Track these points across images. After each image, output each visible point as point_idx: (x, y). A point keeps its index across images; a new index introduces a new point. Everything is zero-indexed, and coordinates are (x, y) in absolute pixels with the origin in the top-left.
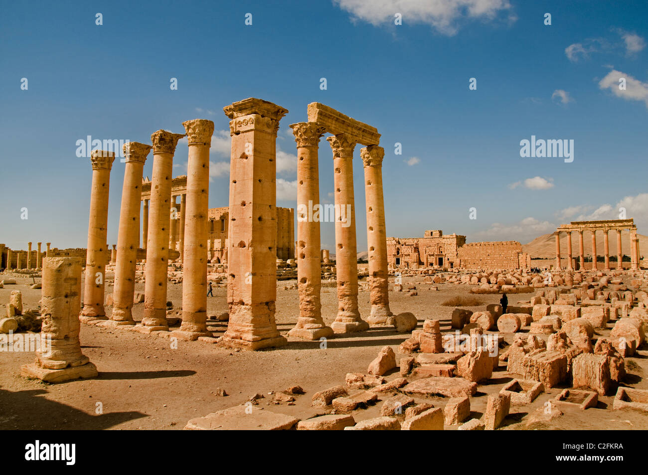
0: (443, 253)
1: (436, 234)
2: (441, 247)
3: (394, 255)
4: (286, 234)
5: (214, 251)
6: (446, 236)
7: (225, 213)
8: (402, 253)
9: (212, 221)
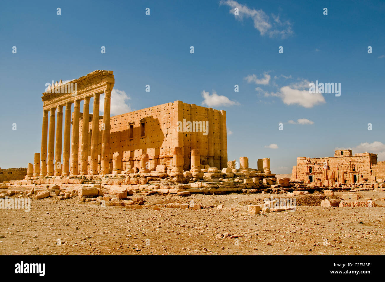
0: (356, 171)
1: (346, 153)
2: (353, 165)
3: (307, 173)
5: (134, 161)
6: (357, 155)
7: (146, 116)
8: (315, 171)
9: (131, 127)
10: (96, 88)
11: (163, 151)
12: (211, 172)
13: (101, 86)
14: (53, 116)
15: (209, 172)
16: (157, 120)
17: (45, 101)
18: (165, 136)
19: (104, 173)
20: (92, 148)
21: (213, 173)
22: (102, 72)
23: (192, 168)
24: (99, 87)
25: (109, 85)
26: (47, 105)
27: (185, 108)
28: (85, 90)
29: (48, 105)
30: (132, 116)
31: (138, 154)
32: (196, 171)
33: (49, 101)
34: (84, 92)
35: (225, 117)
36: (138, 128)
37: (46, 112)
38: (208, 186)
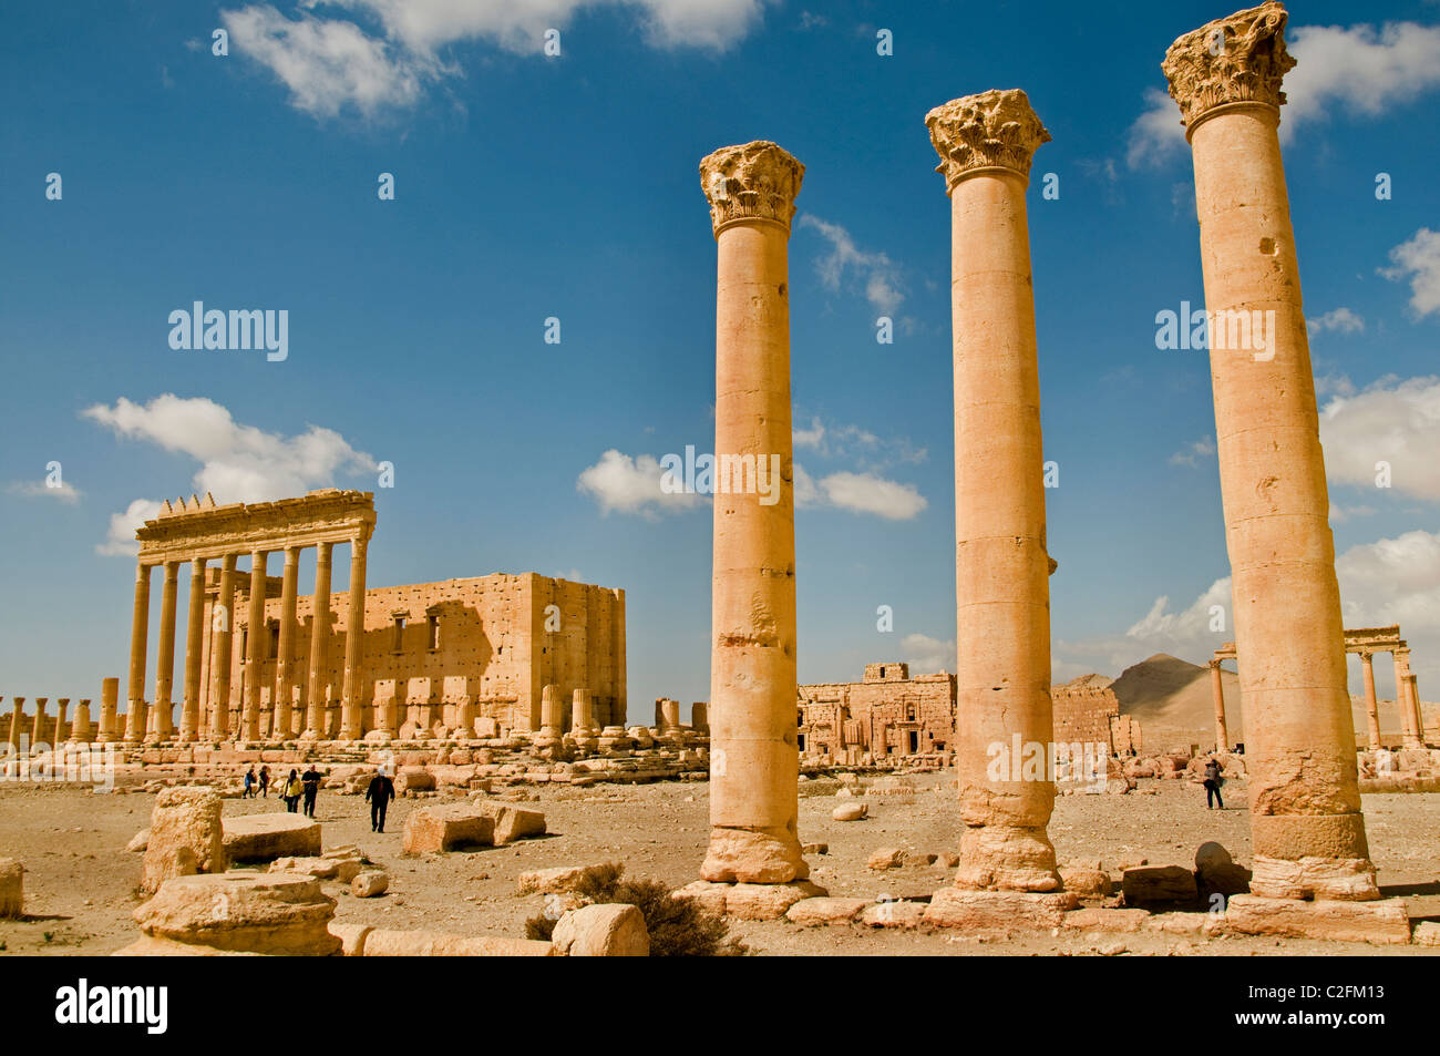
0: (918, 720)
1: (894, 673)
2: (910, 704)
4: (606, 660)
5: (407, 706)
6: (921, 678)
7: (442, 600)
8: (811, 723)
9: (399, 622)
10: (326, 530)
11: (490, 687)
12: (612, 736)
13: (344, 528)
14: (173, 583)
15: (607, 736)
16: (474, 610)
17: (145, 540)
18: (496, 651)
19: (349, 737)
20: (313, 674)
21: (616, 739)
22: (350, 495)
23: (574, 729)
24: (335, 529)
25: (365, 528)
26: (153, 553)
27: (543, 588)
28: (290, 530)
29: (160, 552)
30: (403, 596)
31: (418, 689)
32: (584, 736)
33: (164, 541)
34: (286, 535)
35: (624, 604)
36: (422, 624)
37: (146, 569)
38: (620, 766)
